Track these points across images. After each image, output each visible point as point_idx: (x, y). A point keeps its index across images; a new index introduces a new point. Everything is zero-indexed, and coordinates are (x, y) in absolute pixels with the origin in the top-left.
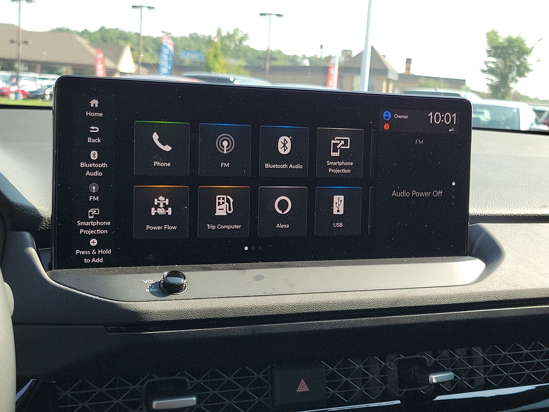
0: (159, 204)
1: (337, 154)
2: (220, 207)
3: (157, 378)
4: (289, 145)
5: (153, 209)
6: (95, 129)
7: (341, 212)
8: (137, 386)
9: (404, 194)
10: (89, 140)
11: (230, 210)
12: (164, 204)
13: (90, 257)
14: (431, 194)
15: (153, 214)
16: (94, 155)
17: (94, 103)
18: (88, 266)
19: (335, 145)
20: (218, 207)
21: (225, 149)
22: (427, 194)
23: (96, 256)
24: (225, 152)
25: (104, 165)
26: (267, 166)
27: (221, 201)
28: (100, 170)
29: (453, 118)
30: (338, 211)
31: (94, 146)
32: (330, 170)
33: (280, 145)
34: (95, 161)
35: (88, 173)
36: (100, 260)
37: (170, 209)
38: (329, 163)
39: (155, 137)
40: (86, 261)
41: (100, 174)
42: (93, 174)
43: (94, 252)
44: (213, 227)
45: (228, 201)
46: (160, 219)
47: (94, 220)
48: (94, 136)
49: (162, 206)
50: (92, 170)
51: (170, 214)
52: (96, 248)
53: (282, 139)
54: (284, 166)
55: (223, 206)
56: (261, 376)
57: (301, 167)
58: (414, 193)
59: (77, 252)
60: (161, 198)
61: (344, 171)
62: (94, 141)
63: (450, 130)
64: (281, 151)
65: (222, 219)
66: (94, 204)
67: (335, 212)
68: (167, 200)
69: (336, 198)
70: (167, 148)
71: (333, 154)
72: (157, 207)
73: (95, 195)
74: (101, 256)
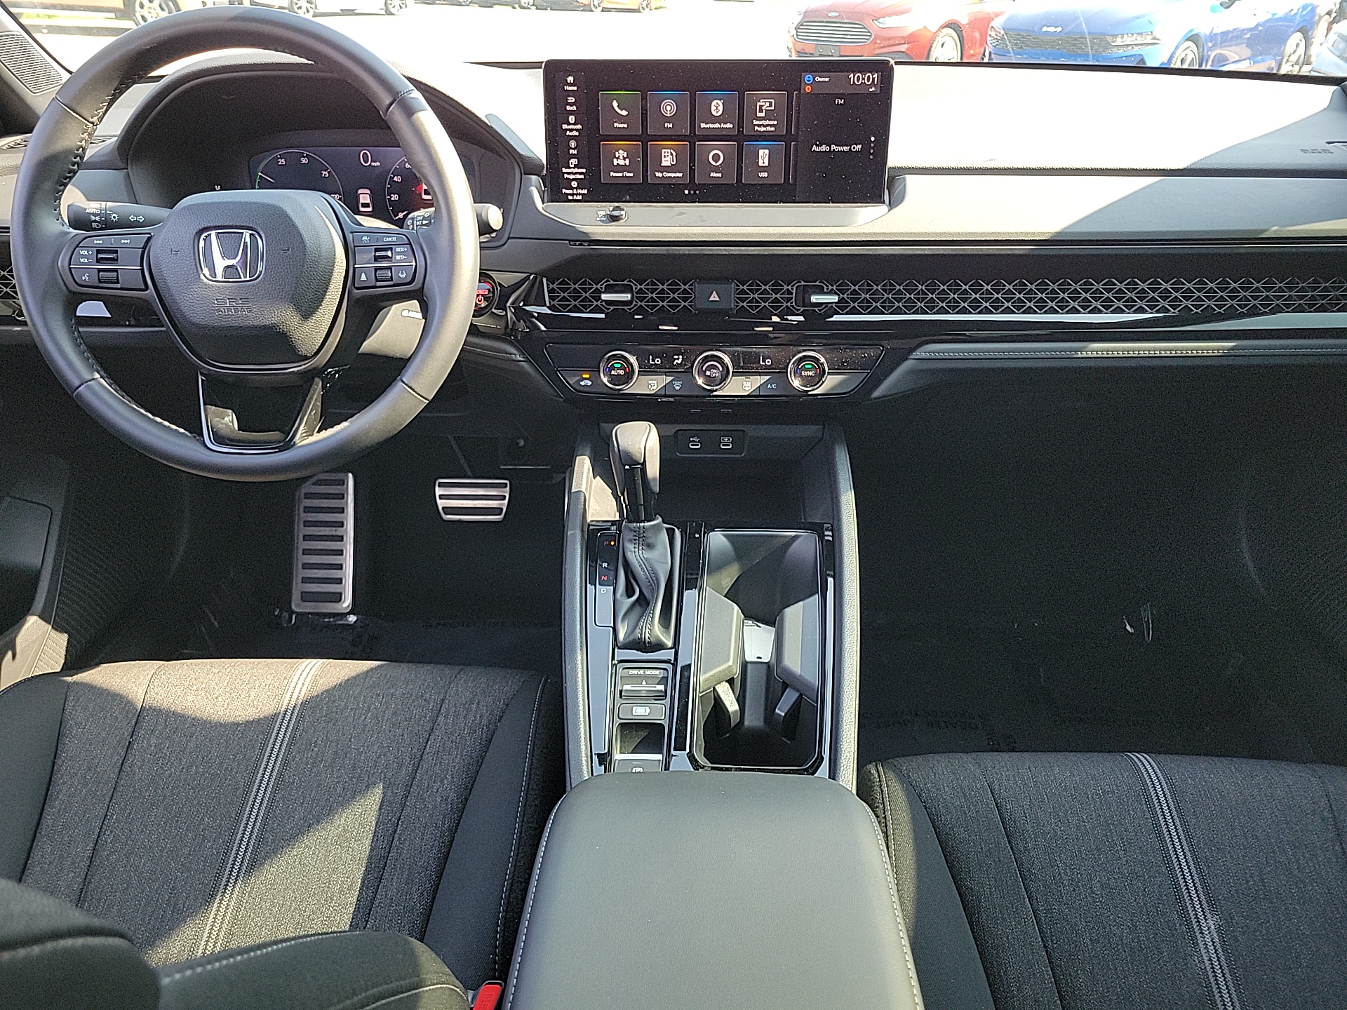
0: (619, 156)
1: (763, 115)
2: (666, 159)
3: (612, 282)
4: (721, 108)
5: (615, 160)
6: (571, 100)
7: (766, 164)
8: (598, 286)
9: (824, 148)
10: (568, 108)
11: (673, 161)
12: (623, 156)
13: (573, 195)
14: (850, 149)
15: (615, 164)
16: (572, 119)
17: (570, 79)
18: (570, 201)
19: (761, 106)
20: (663, 159)
21: (669, 112)
22: (845, 148)
23: (577, 194)
24: (669, 115)
25: (579, 127)
26: (703, 125)
27: (666, 154)
28: (577, 130)
29: (873, 79)
30: (764, 163)
31: (572, 113)
32: (756, 128)
33: (713, 108)
34: (573, 124)
35: (568, 133)
36: (580, 198)
37: (627, 160)
38: (755, 122)
39: (615, 104)
40: (570, 198)
41: (577, 134)
42: (571, 134)
43: (575, 192)
44: (660, 175)
45: (672, 154)
46: (620, 168)
47: (574, 168)
48: (571, 104)
49: (621, 157)
50: (571, 130)
51: (628, 164)
52: (576, 188)
53: (714, 103)
54: (717, 125)
55: (667, 159)
56: (687, 287)
57: (731, 126)
58: (833, 147)
59: (564, 191)
60: (621, 152)
61: (769, 129)
62: (571, 108)
63: (871, 90)
64: (714, 113)
65: (667, 169)
66: (573, 156)
67: (761, 164)
68: (626, 153)
69: (761, 152)
70: (624, 113)
71: (759, 115)
72: (618, 158)
73: (574, 149)
74: (580, 194)
